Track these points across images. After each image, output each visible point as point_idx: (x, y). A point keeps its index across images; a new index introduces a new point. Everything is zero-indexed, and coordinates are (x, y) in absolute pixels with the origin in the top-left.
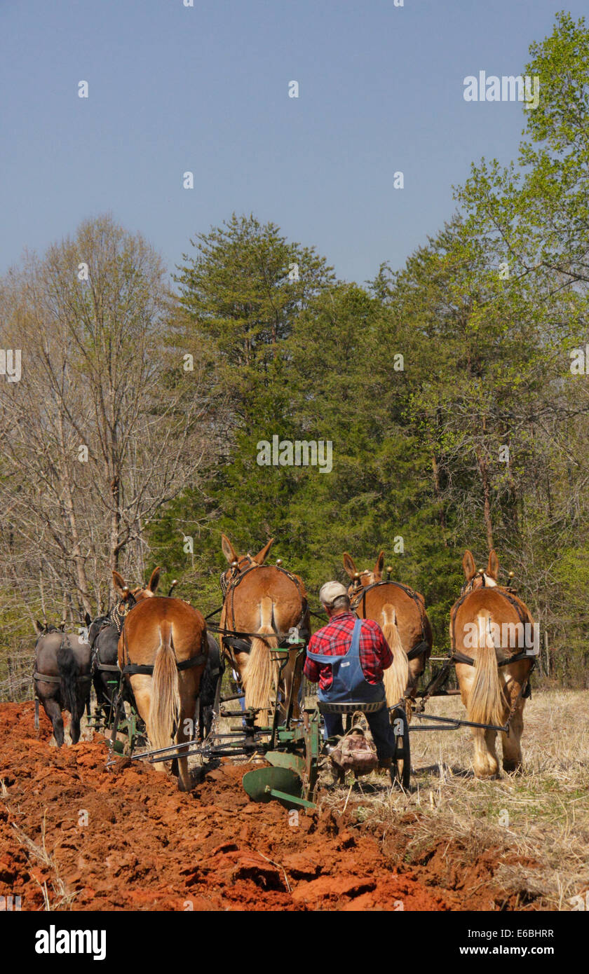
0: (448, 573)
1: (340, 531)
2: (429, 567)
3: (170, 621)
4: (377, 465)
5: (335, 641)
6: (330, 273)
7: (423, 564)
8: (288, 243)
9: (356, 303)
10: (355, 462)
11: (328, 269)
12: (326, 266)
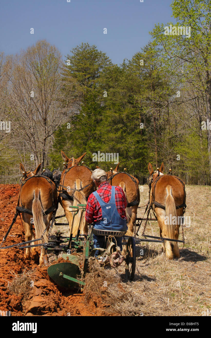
0: (143, 149)
1: (112, 135)
2: (138, 147)
3: (40, 188)
4: (124, 115)
5: (103, 195)
6: (110, 61)
7: (136, 146)
8: (99, 51)
9: (117, 70)
10: (117, 115)
11: (110, 60)
12: (109, 59)
